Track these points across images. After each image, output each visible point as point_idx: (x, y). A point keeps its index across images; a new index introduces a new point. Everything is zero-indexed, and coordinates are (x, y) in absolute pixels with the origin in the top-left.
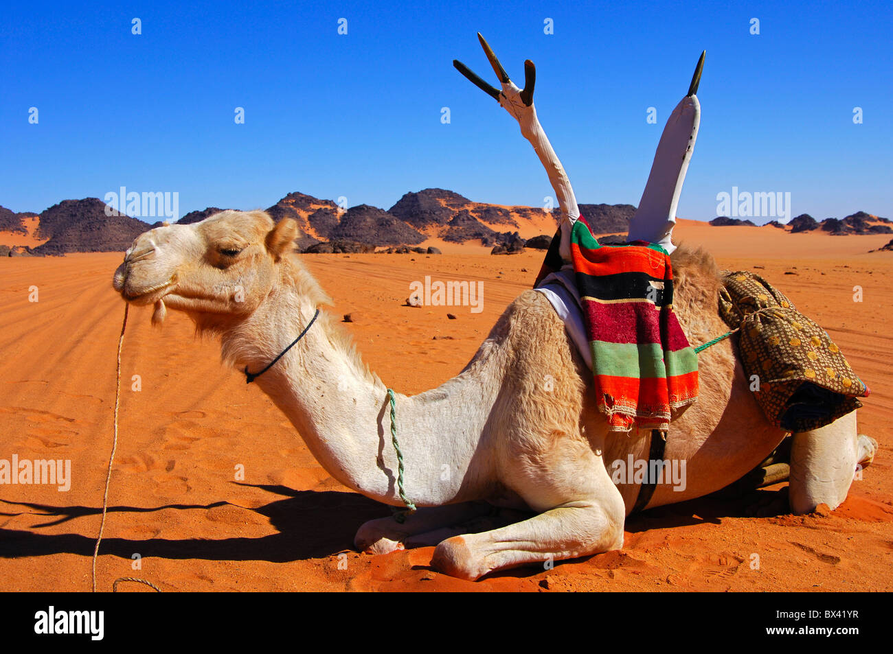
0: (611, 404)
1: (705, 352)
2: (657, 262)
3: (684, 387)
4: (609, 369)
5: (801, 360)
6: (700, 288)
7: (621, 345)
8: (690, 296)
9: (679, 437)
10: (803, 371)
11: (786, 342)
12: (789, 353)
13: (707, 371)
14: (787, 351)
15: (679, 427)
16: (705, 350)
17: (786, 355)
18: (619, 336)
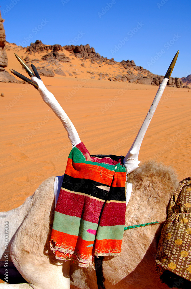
0: (54, 245)
1: (135, 230)
2: (107, 176)
3: (109, 247)
4: (58, 228)
5: (174, 255)
6: (156, 190)
7: (70, 217)
8: (149, 194)
9: (110, 270)
10: (169, 262)
11: (173, 240)
12: (170, 248)
13: (131, 241)
14: (170, 245)
15: (109, 265)
16: (136, 229)
17: (169, 248)
18: (71, 212)
